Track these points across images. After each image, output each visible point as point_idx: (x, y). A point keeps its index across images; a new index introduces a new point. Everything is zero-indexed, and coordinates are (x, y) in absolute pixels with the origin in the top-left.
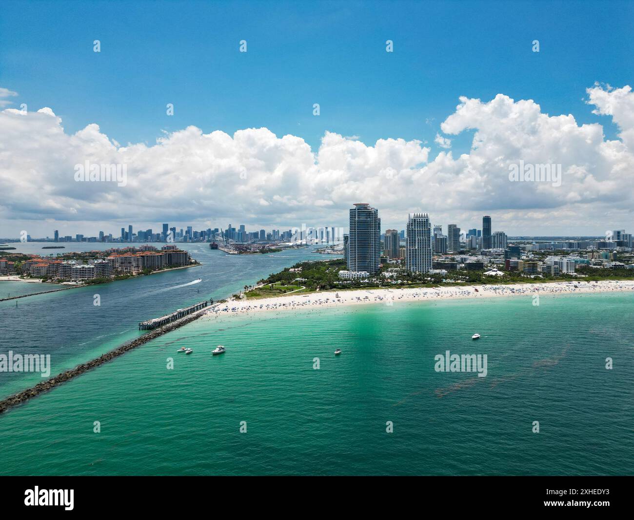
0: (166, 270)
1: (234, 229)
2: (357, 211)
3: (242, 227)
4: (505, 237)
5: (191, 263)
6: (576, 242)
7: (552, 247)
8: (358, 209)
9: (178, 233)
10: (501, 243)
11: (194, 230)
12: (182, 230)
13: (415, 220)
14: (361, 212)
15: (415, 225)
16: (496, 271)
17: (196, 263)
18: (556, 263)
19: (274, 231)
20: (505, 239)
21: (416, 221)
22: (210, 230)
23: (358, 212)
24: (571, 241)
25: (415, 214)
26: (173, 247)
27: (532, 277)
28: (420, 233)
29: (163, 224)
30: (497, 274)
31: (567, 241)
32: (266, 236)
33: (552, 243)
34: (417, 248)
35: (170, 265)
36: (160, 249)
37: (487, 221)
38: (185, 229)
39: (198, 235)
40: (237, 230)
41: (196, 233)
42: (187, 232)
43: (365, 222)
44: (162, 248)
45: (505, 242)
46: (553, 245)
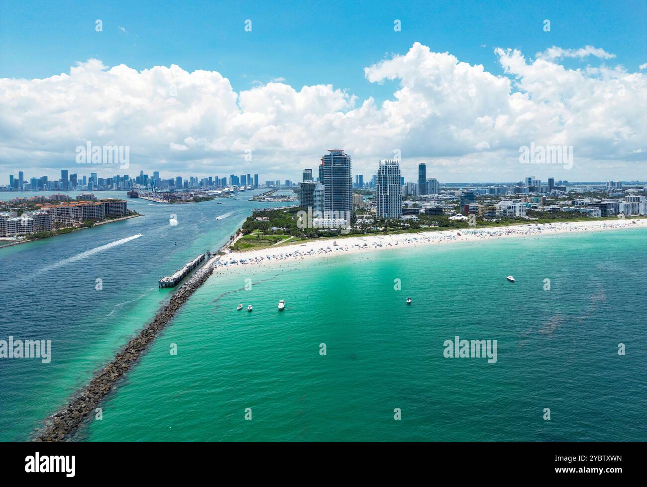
0: (107, 221)
1: (146, 176)
2: (332, 157)
3: (156, 174)
4: (437, 184)
5: (130, 214)
6: (496, 187)
7: (477, 192)
8: (333, 156)
9: (80, 181)
10: (433, 189)
11: (99, 177)
12: (85, 178)
13: (386, 167)
14: (337, 158)
15: (386, 172)
16: (461, 216)
17: (135, 213)
18: (509, 207)
19: (192, 178)
20: (437, 186)
21: (388, 168)
22: (118, 176)
23: (334, 158)
24: (492, 187)
25: (386, 161)
26: (90, 196)
27: (494, 220)
28: (392, 180)
29: (62, 171)
30: (462, 219)
31: (489, 187)
32: (183, 183)
33: (476, 189)
34: (388, 194)
35: (108, 216)
36: (75, 199)
37: (422, 168)
38: (88, 176)
39: (105, 183)
40: (149, 177)
41: (101, 180)
42: (90, 179)
43: (341, 169)
44: (77, 197)
45: (437, 188)
46: (477, 191)
